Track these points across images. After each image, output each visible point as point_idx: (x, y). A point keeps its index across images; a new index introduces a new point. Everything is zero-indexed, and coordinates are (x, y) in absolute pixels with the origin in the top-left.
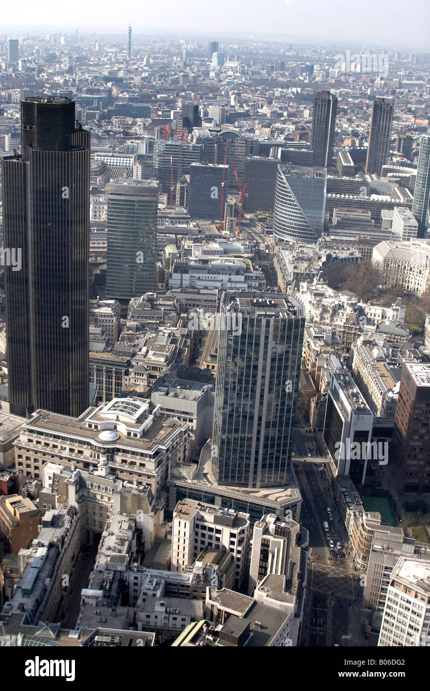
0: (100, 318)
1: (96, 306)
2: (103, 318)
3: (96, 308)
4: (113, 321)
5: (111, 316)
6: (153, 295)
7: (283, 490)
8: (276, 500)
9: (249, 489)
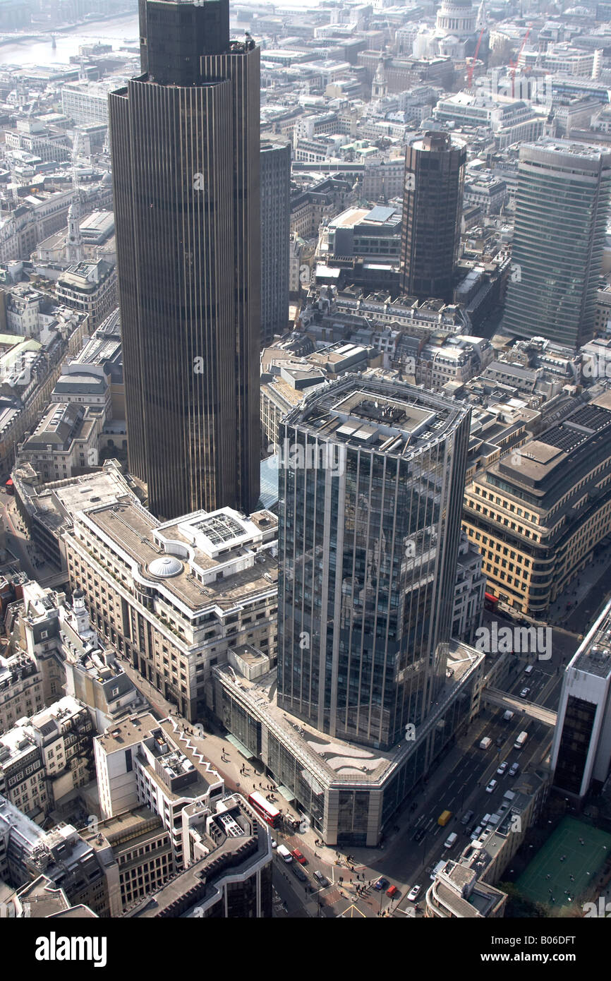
0: (437, 364)
1: (440, 342)
2: (441, 365)
3: (438, 346)
4: (454, 372)
5: (453, 364)
6: (542, 342)
7: (371, 755)
8: (337, 770)
9: (316, 732)
